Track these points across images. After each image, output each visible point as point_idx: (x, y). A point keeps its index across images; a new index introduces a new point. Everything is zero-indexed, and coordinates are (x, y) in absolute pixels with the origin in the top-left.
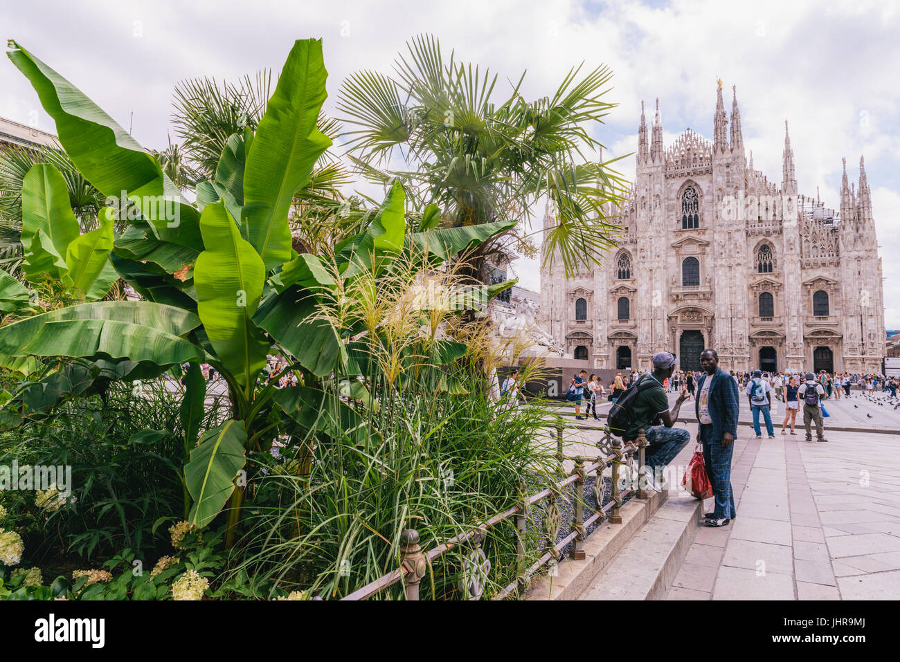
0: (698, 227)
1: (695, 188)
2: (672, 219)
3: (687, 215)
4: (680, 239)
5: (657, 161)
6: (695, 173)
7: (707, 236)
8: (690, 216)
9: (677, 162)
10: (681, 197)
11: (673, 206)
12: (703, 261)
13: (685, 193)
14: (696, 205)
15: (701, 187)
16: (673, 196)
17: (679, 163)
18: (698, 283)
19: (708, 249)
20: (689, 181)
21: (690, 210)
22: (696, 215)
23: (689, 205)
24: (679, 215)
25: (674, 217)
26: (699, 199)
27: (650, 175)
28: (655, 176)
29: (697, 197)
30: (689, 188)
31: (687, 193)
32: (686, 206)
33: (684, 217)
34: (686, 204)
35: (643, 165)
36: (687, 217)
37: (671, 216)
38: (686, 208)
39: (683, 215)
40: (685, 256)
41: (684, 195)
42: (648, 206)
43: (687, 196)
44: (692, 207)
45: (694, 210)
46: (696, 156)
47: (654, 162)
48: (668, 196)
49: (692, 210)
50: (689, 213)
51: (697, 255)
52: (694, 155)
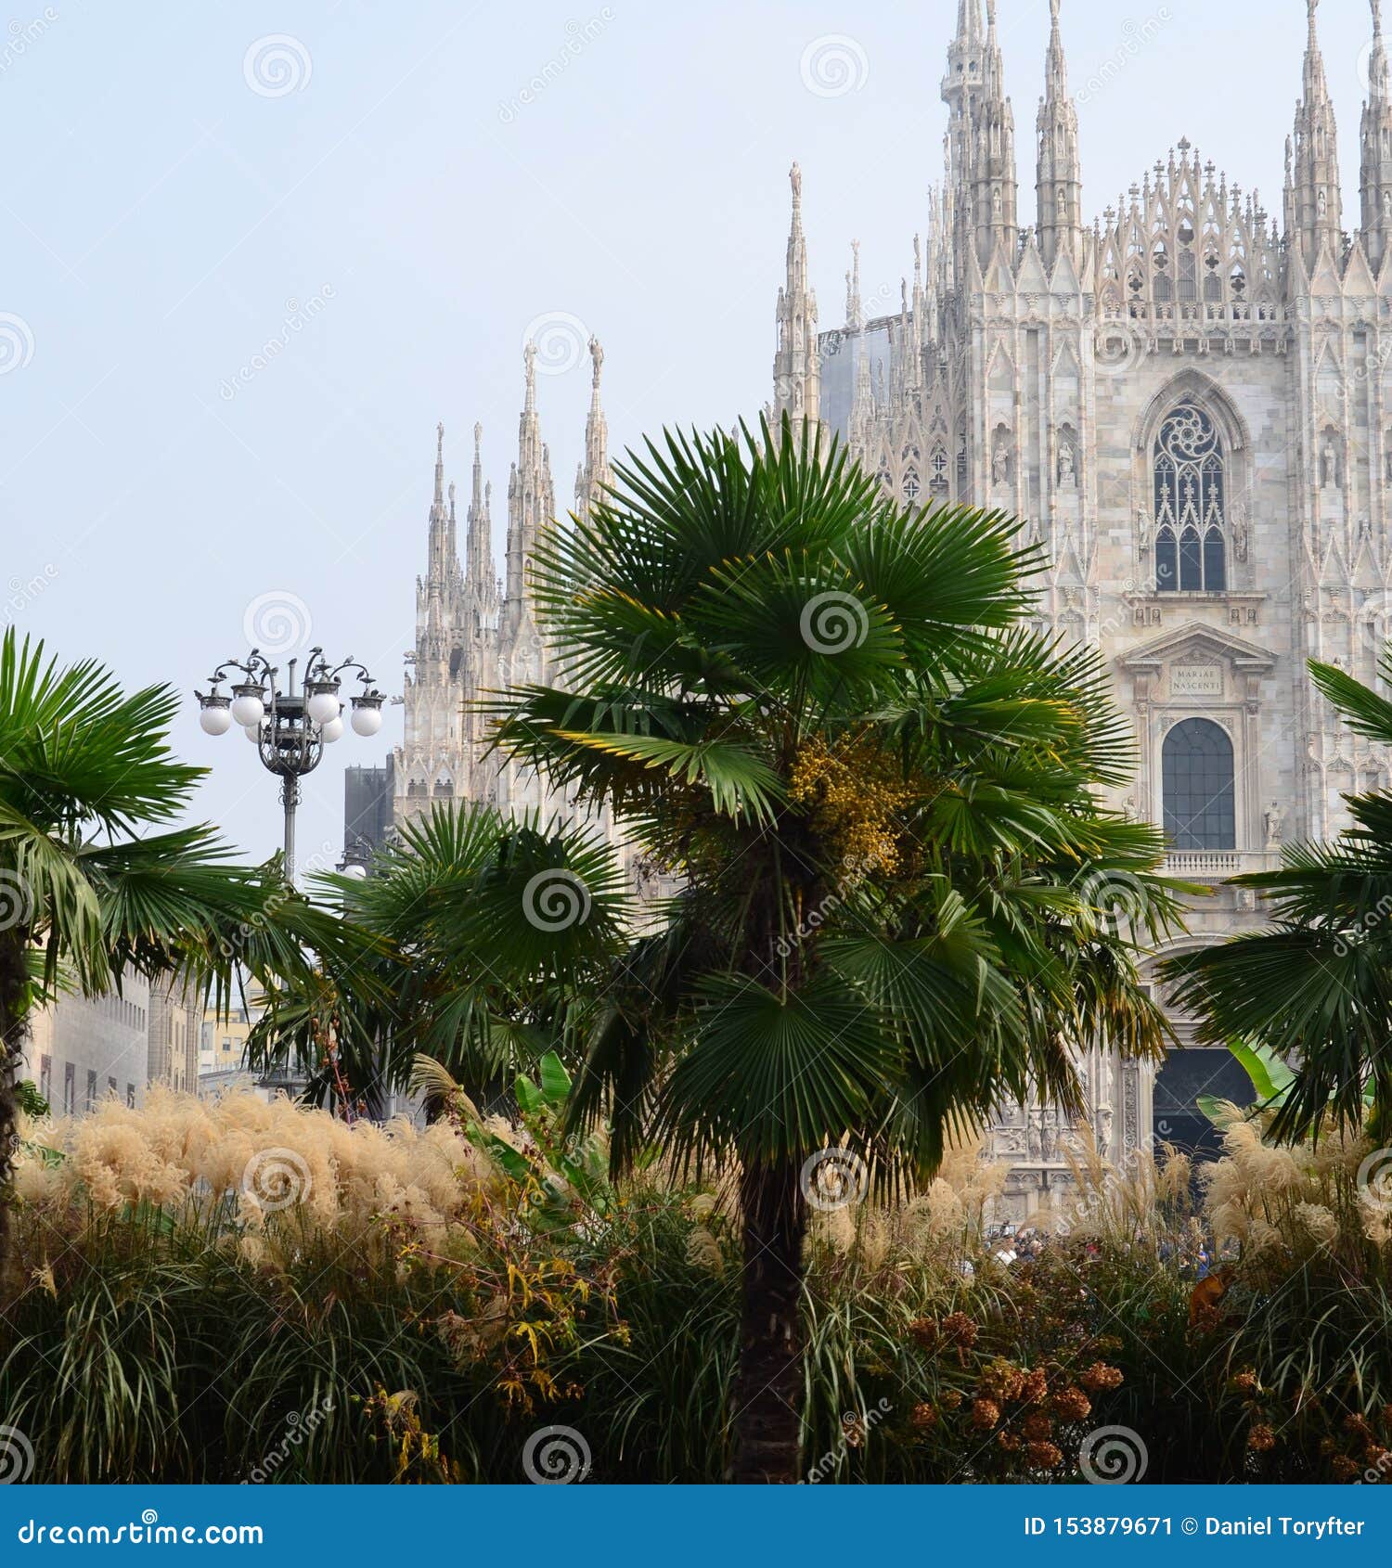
0: (1225, 587)
1: (1211, 411)
2: (1116, 541)
3: (1178, 531)
4: (1152, 634)
5: (1060, 269)
6: (1218, 346)
7: (1264, 631)
8: (1190, 533)
9: (1136, 285)
10: (1151, 446)
11: (1124, 483)
12: (1251, 738)
13: (1169, 427)
14: (1213, 490)
15: (1243, 409)
16: (1121, 436)
17: (1148, 291)
18: (1227, 840)
19: (1270, 689)
20: (1189, 377)
21: (1190, 505)
22: (1214, 535)
23: (1183, 484)
24: (1144, 523)
25: (1125, 533)
26: (1227, 463)
27: (1033, 333)
28: (1054, 336)
29: (1218, 450)
30: (1188, 407)
31: (1178, 431)
32: (1171, 485)
33: (1166, 536)
34: (1171, 478)
35: (1002, 281)
36: (1178, 537)
37: (1112, 526)
38: (1172, 495)
39: (1159, 528)
40: (1173, 714)
41: (1165, 437)
42: (1023, 474)
43: (1179, 442)
44: (1195, 496)
45: (1206, 508)
46: (1218, 270)
47: (1049, 275)
48: (1099, 438)
49: (1197, 508)
50: (1184, 520)
51: (1226, 714)
52: (1207, 262)
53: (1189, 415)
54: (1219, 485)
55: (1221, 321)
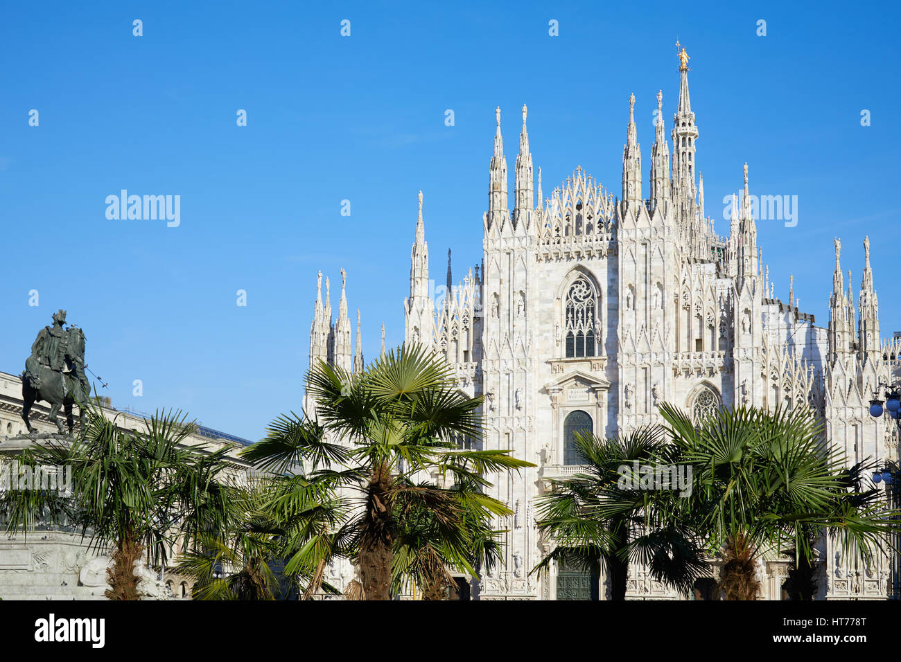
0: (593, 355)
1: (590, 281)
2: (546, 338)
3: (575, 332)
4: (559, 375)
5: (520, 227)
6: (589, 253)
7: (607, 372)
8: (580, 333)
9: (557, 230)
10: (565, 298)
11: (550, 314)
12: (600, 418)
13: (573, 289)
14: (590, 314)
15: (601, 279)
16: (549, 294)
19: (608, 397)
20: (579, 267)
21: (580, 321)
23: (578, 312)
24: (560, 331)
25: (550, 335)
27: (508, 254)
28: (517, 255)
29: (593, 297)
30: (580, 280)
31: (576, 290)
32: (573, 313)
33: (570, 334)
34: (573, 310)
35: (497, 233)
36: (575, 335)
37: (545, 331)
38: (573, 317)
39: (567, 332)
40: (567, 409)
41: (571, 292)
42: (504, 313)
43: (576, 295)
44: (583, 317)
45: (587, 322)
46: (592, 221)
47: (515, 229)
48: (540, 295)
49: (583, 323)
50: (577, 327)
51: (590, 408)
52: (588, 218)
53: (581, 283)
54: (593, 312)
55: (591, 243)
